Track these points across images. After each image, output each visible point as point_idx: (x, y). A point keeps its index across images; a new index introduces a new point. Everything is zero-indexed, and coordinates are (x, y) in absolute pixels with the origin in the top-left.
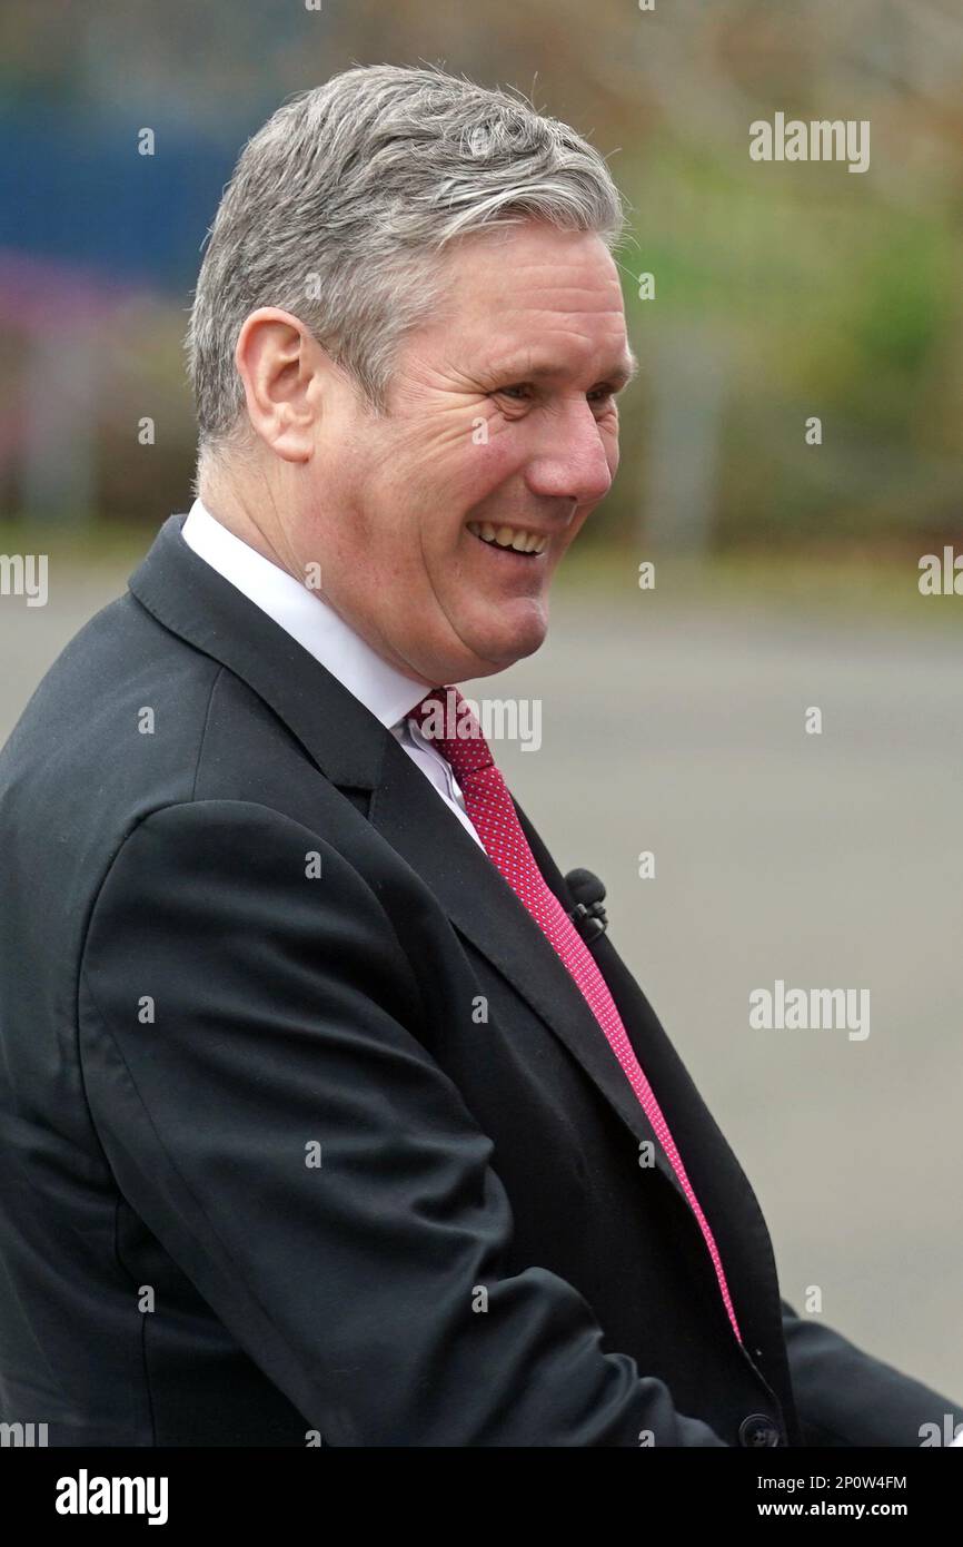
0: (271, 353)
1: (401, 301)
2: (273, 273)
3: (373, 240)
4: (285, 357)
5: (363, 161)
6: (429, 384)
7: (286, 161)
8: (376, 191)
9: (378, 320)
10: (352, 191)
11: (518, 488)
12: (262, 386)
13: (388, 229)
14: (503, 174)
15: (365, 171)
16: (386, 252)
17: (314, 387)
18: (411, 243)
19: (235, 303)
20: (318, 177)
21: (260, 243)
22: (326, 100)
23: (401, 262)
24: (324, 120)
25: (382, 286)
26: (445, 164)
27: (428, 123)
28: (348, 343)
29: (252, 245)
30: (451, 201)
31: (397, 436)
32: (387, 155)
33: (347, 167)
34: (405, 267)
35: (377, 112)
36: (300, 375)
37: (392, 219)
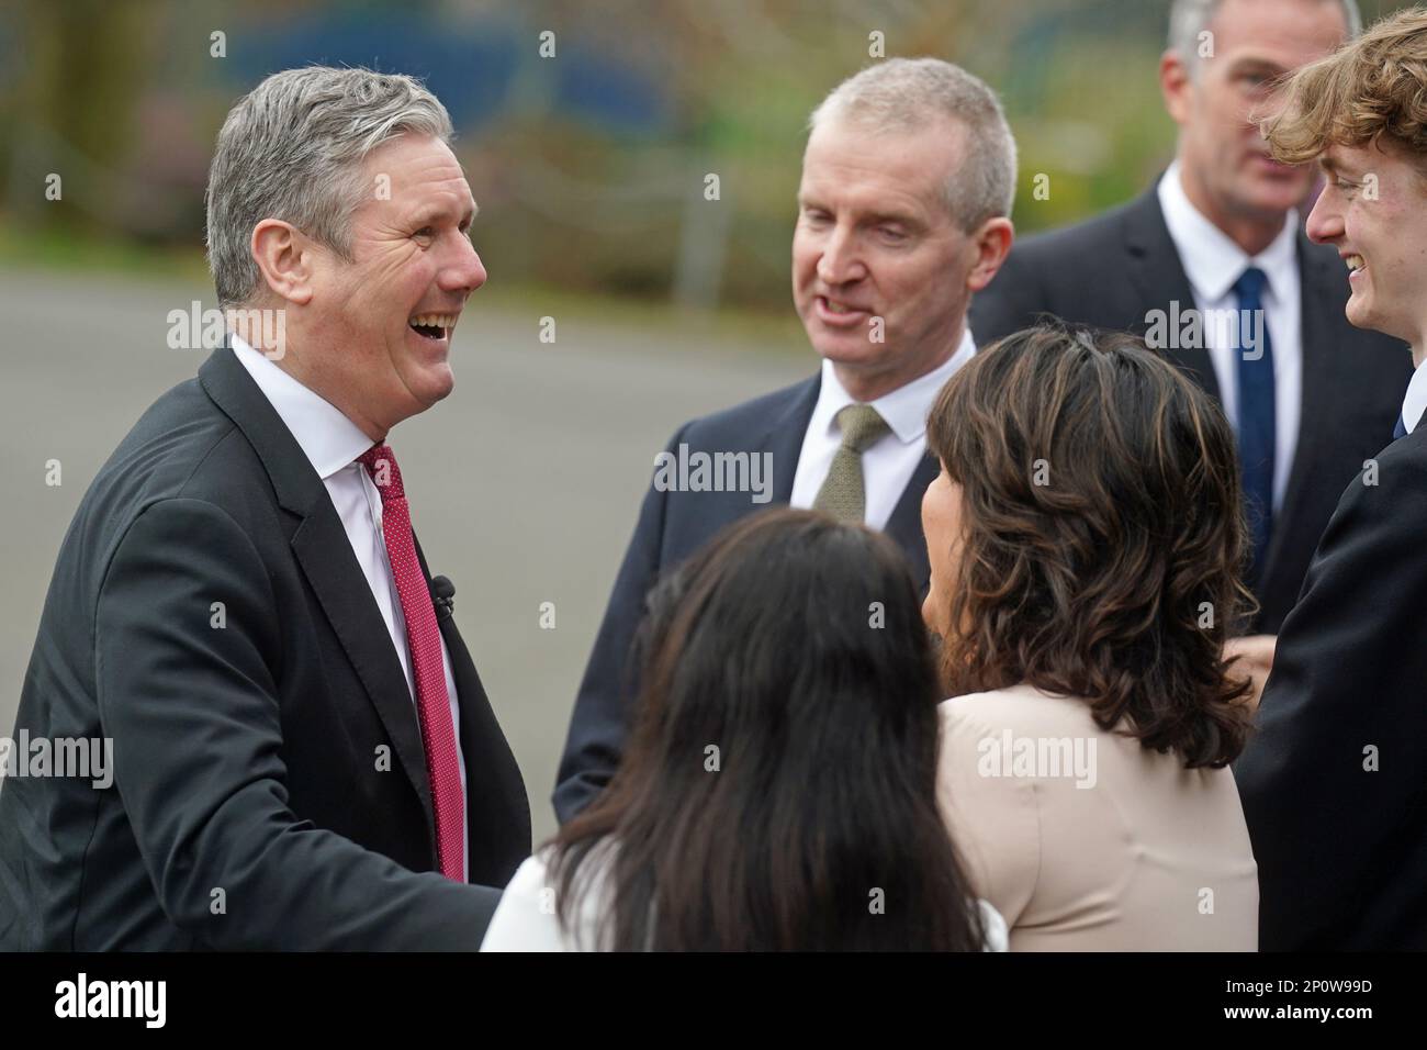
0: (274, 246)
1: (345, 196)
2: (263, 199)
3: (321, 164)
4: (282, 246)
5: (301, 121)
6: (375, 239)
7: (250, 135)
8: (314, 136)
9: (335, 210)
10: (299, 139)
11: (435, 289)
12: (273, 266)
13: (329, 156)
14: (387, 108)
15: (304, 127)
16: (329, 169)
17: (305, 258)
18: (341, 161)
19: (241, 224)
20: (275, 137)
21: (249, 184)
22: (263, 95)
23: (341, 173)
24: (268, 105)
25: (333, 190)
26: (352, 110)
27: (331, 91)
28: (319, 228)
29: (244, 187)
30: (361, 131)
31: (363, 273)
32: (317, 113)
33: (292, 127)
34: (344, 175)
35: (299, 93)
36: (293, 255)
37: (327, 149)
